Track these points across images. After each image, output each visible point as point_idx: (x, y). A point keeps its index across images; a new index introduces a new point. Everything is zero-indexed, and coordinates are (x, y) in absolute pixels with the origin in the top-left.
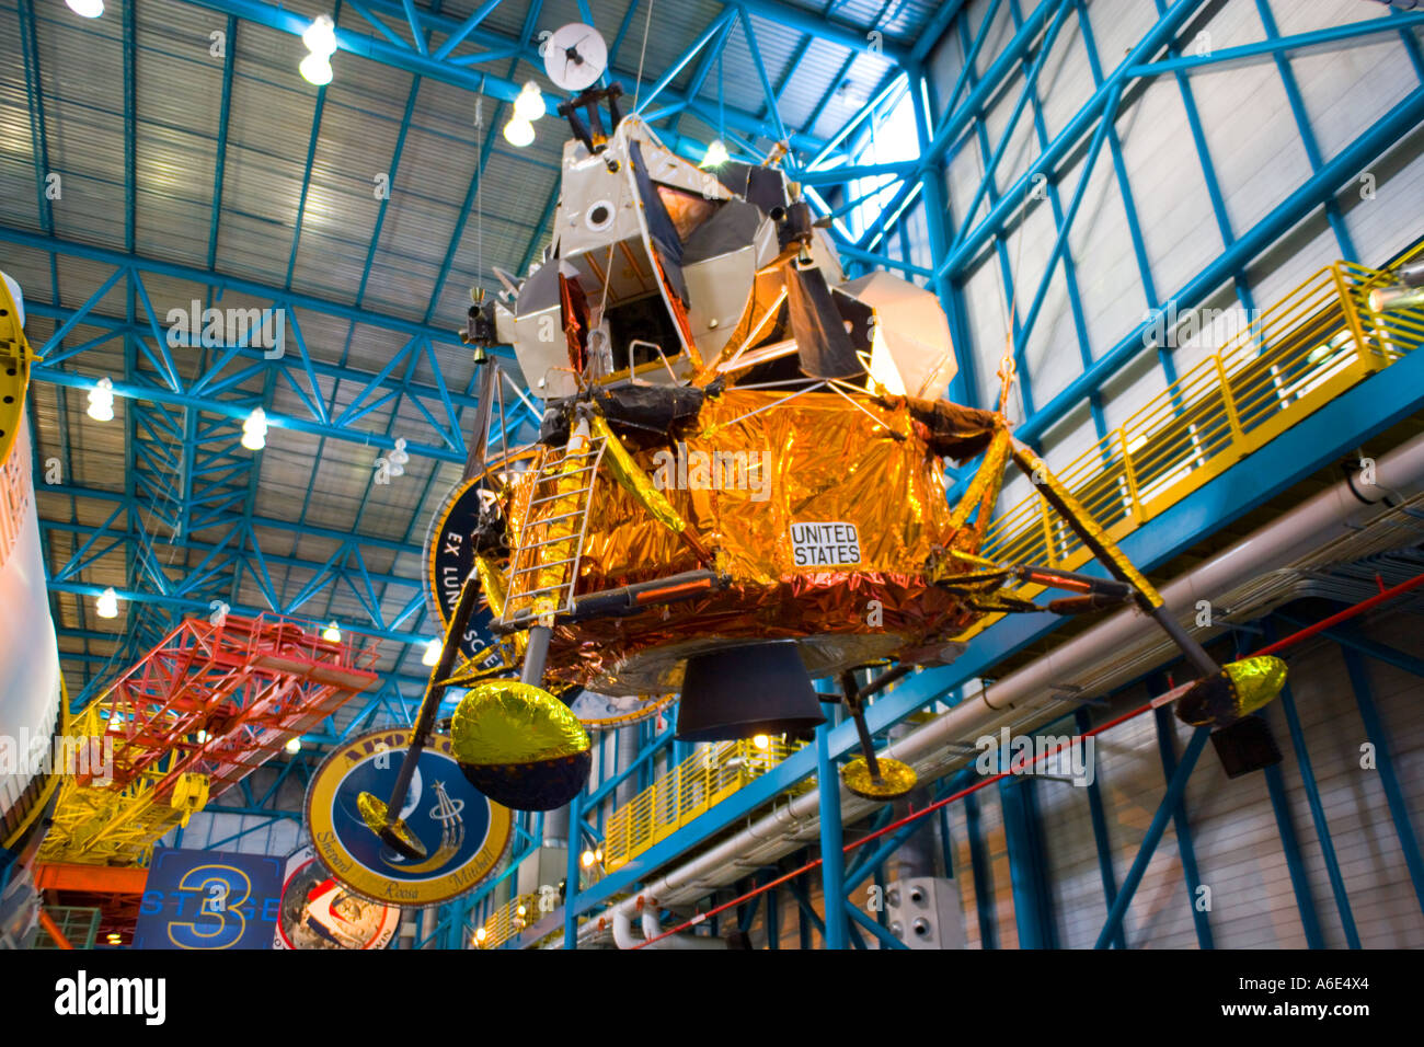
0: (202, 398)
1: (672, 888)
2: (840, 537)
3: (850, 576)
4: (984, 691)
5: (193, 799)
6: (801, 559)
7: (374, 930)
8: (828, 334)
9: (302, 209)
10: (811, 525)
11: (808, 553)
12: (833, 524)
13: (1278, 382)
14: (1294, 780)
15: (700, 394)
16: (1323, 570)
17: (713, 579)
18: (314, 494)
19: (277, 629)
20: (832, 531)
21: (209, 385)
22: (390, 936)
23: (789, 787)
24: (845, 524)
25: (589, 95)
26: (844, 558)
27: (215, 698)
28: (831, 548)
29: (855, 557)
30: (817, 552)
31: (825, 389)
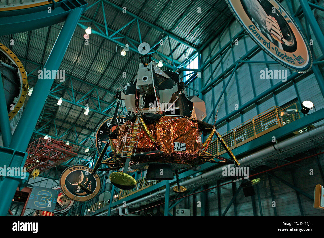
0: (51, 94)
1: (132, 204)
2: (183, 146)
3: (184, 154)
4: (201, 175)
5: (36, 174)
6: (175, 149)
7: (68, 204)
8: (185, 107)
9: (77, 60)
10: (178, 143)
11: (177, 148)
12: (182, 143)
13: (262, 124)
14: (257, 198)
15: (160, 115)
16: (267, 161)
17: (161, 152)
18: (68, 115)
19: (59, 142)
20: (181, 144)
21: (53, 91)
22: (71, 206)
23: (160, 188)
24: (184, 143)
25: (145, 56)
26: (183, 150)
27: (44, 154)
28: (181, 148)
29: (185, 150)
30: (178, 148)
31: (184, 118)
